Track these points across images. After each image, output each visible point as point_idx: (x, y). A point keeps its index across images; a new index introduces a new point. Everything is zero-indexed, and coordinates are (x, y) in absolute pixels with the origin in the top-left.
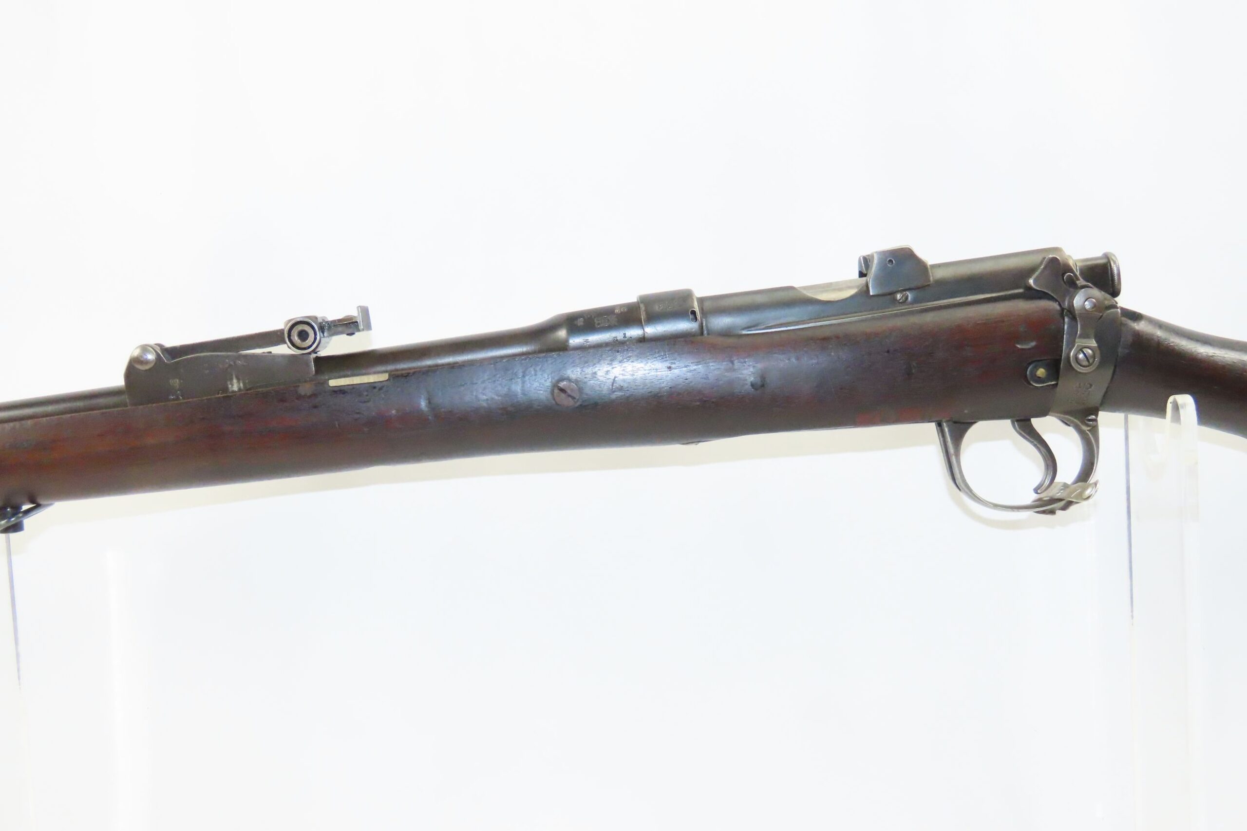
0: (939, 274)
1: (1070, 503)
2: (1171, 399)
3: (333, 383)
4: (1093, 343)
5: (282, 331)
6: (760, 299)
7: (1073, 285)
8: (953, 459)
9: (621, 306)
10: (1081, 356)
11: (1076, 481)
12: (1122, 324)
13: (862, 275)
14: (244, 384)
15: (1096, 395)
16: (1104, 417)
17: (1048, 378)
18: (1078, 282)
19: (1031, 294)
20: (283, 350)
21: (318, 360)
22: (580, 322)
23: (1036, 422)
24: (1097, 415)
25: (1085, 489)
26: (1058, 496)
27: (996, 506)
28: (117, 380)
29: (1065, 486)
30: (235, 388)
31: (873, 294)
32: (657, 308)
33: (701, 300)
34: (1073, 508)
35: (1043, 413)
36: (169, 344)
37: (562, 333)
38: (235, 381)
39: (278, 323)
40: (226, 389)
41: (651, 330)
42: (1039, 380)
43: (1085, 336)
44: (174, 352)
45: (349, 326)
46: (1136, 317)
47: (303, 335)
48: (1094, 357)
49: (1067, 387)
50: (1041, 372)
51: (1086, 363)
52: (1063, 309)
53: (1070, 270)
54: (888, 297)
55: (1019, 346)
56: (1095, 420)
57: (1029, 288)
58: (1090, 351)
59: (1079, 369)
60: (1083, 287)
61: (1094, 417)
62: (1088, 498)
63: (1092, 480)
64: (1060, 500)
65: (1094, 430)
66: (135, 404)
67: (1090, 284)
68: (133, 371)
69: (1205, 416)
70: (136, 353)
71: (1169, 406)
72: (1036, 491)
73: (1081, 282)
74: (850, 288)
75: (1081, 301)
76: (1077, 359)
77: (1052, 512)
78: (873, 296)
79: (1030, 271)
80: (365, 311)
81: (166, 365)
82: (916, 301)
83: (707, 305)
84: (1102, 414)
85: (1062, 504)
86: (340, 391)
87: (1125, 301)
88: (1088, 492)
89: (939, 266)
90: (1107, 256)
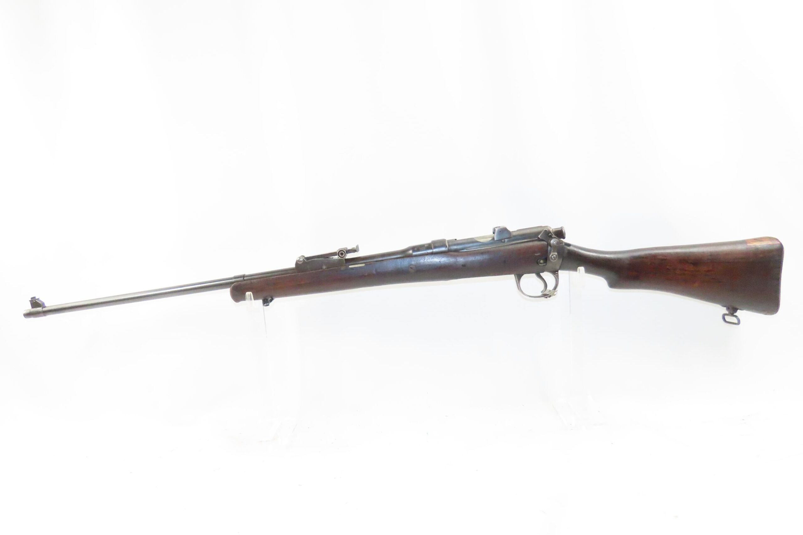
0: (514, 234)
1: (550, 296)
2: (578, 268)
3: (350, 267)
4: (556, 254)
5: (336, 252)
6: (464, 241)
7: (551, 237)
8: (518, 284)
9: (427, 244)
10: (553, 257)
11: (553, 290)
12: (565, 248)
13: (494, 233)
14: (327, 266)
15: (558, 267)
16: (561, 272)
17: (544, 263)
18: (552, 236)
19: (539, 240)
20: (336, 257)
21: (345, 259)
22: (416, 249)
23: (541, 274)
24: (558, 272)
25: (555, 292)
26: (548, 294)
27: (530, 296)
28: (293, 265)
29: (550, 291)
30: (324, 268)
31: (497, 239)
32: (436, 245)
33: (449, 241)
34: (551, 297)
35: (543, 272)
36: (306, 256)
37: (411, 252)
38: (324, 266)
39: (335, 250)
40: (322, 268)
41: (435, 250)
42: (541, 264)
43: (554, 251)
44: (308, 258)
45: (354, 251)
46: (569, 245)
47: (342, 254)
48: (556, 257)
49: (549, 265)
50: (542, 261)
51: (554, 259)
52: (548, 244)
53: (550, 233)
54: (500, 241)
55: (536, 255)
56: (558, 274)
57: (539, 238)
58: (555, 256)
59: (552, 260)
60: (554, 238)
61: (557, 273)
62: (555, 295)
63: (556, 290)
64: (548, 295)
65: (558, 276)
66: (298, 273)
67: (556, 237)
68: (297, 264)
69: (587, 271)
70: (298, 259)
71: (578, 270)
72: (542, 292)
73: (554, 236)
74: (489, 237)
75: (553, 241)
76: (551, 258)
77: (546, 298)
78: (497, 241)
79: (539, 233)
80: (357, 247)
81: (306, 262)
82: (508, 241)
83: (450, 243)
84: (560, 271)
85: (549, 296)
86: (352, 269)
87: (566, 240)
88: (555, 293)
89: (514, 231)
90: (562, 228)
